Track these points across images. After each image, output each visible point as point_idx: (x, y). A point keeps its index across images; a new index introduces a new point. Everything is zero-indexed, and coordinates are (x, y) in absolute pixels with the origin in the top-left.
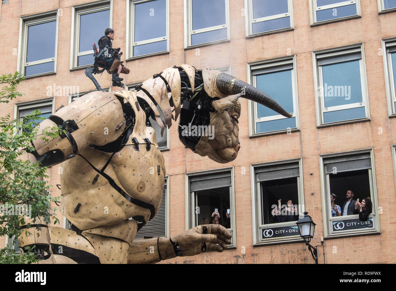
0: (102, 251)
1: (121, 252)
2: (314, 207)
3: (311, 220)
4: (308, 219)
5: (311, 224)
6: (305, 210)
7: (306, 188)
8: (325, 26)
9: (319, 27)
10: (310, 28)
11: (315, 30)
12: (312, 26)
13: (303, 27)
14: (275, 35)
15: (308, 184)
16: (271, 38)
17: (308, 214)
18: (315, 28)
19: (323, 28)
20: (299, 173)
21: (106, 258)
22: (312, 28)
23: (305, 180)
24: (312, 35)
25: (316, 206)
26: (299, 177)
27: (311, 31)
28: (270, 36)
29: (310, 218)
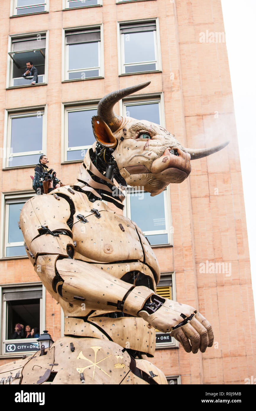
0: (114, 332)
1: (136, 329)
2: (54, 327)
3: (50, 337)
4: (47, 337)
5: (51, 341)
6: (45, 329)
7: (48, 309)
8: (74, 165)
9: (69, 165)
10: (61, 166)
11: (65, 168)
12: (62, 164)
13: (55, 164)
14: (29, 169)
15: (50, 306)
16: (26, 172)
17: (48, 333)
18: (65, 166)
19: (72, 166)
20: (42, 295)
21: (120, 338)
22: (62, 166)
23: (47, 301)
24: (61, 172)
25: (55, 326)
26: (42, 298)
27: (61, 169)
28: (25, 169)
29: (50, 336)
